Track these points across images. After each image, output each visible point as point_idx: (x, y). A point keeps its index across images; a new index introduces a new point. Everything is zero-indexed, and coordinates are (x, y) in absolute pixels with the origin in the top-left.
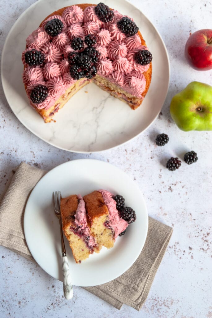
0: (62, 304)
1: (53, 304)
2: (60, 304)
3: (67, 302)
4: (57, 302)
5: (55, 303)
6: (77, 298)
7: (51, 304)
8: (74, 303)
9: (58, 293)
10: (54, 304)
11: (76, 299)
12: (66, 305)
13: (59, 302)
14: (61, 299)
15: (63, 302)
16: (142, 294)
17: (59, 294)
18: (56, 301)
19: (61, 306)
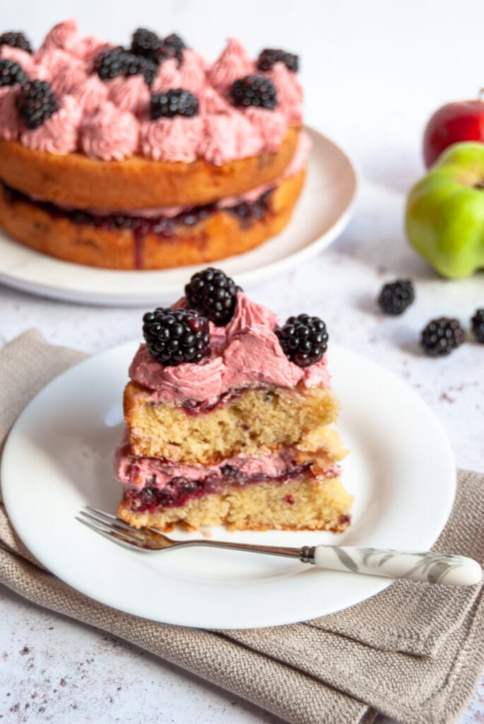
0: (56, 706)
1: (17, 707)
2: (49, 708)
3: (79, 700)
4: (38, 700)
5: (27, 706)
6: (122, 687)
7: (11, 710)
8: (111, 701)
9: (43, 672)
10: (22, 707)
11: (119, 689)
12: (77, 711)
13: (45, 702)
14: (55, 691)
15: (63, 699)
16: (446, 682)
17: (46, 674)
18: (33, 697)
19: (52, 712)
